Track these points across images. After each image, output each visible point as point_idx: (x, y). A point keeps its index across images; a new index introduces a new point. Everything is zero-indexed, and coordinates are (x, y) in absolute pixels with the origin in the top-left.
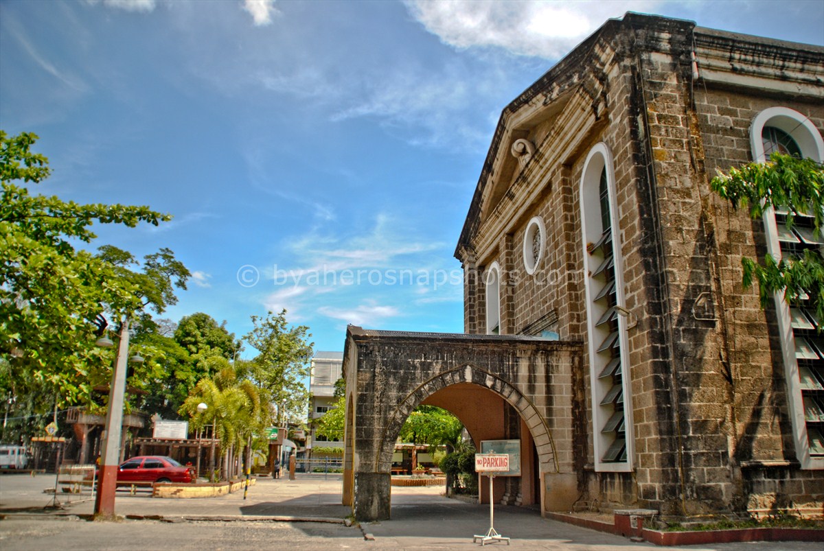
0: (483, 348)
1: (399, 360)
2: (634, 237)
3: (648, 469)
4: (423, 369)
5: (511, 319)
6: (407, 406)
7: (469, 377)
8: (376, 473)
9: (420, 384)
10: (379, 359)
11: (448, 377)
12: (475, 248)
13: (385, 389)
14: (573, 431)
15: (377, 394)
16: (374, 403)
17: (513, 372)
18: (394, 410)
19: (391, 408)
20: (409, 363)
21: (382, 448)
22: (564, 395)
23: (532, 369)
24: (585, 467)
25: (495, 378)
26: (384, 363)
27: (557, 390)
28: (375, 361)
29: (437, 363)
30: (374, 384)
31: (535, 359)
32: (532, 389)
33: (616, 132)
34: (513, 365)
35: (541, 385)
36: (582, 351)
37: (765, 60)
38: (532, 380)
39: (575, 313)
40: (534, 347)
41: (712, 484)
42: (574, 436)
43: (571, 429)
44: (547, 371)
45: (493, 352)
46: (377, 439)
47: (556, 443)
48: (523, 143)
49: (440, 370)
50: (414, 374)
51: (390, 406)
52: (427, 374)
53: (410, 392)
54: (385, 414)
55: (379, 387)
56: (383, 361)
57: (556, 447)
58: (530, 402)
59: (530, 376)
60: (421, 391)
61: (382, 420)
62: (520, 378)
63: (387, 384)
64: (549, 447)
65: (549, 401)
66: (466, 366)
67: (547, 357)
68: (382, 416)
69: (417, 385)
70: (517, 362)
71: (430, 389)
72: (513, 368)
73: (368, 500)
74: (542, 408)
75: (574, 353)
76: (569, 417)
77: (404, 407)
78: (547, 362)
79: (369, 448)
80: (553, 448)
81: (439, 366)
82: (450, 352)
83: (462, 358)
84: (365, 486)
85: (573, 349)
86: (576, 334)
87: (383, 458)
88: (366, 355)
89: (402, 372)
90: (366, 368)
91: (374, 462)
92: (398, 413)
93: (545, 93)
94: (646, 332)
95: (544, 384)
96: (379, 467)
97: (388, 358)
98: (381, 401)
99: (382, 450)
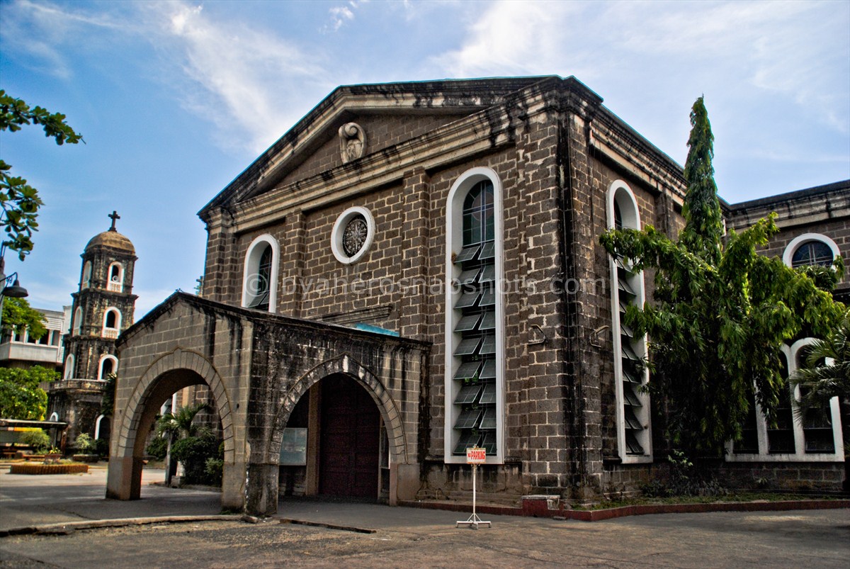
0: (359, 340)
1: (290, 343)
2: (549, 268)
3: (548, 463)
4: (309, 356)
5: (299, 302)
6: (295, 393)
7: (346, 368)
8: (266, 464)
9: (307, 371)
10: (272, 341)
11: (329, 366)
12: (235, 212)
13: (277, 374)
14: (419, 425)
15: (270, 378)
16: (266, 387)
17: (379, 366)
18: (284, 396)
19: (281, 394)
20: (298, 347)
21: (272, 437)
22: (414, 391)
23: (393, 364)
24: (427, 458)
25: (366, 370)
26: (277, 346)
27: (410, 385)
28: (269, 343)
29: (321, 350)
30: (267, 367)
31: (395, 355)
32: (392, 382)
33: (534, 171)
34: (379, 358)
35: (398, 380)
36: (430, 351)
37: (623, 142)
38: (392, 374)
39: (426, 315)
40: (397, 343)
41: (595, 474)
42: (419, 430)
43: (417, 423)
44: (403, 368)
45: (367, 344)
46: (268, 427)
47: (407, 436)
48: (356, 128)
49: (324, 358)
50: (302, 359)
51: (281, 393)
52: (313, 360)
53: (298, 379)
54: (276, 401)
55: (271, 371)
56: (276, 344)
57: (407, 439)
58: (390, 397)
59: (391, 371)
60: (307, 378)
61: (273, 407)
62: (384, 372)
63: (278, 368)
64: (401, 440)
65: (404, 395)
66: (344, 355)
67: (404, 354)
68: (273, 402)
69: (305, 372)
70: (382, 356)
71: (315, 377)
72: (379, 362)
73: (258, 494)
74: (398, 401)
75: (424, 352)
76: (416, 412)
77: (292, 394)
78: (404, 358)
79: (260, 437)
80: (405, 440)
81: (322, 354)
82: (333, 340)
83: (341, 347)
84: (256, 478)
85: (424, 349)
86: (425, 335)
87: (273, 448)
88: (261, 335)
89: (291, 356)
90: (261, 349)
91: (265, 452)
92: (287, 400)
93: (419, 95)
94: (556, 350)
95: (401, 379)
96: (269, 457)
97: (280, 341)
98: (273, 387)
99: (271, 439)
